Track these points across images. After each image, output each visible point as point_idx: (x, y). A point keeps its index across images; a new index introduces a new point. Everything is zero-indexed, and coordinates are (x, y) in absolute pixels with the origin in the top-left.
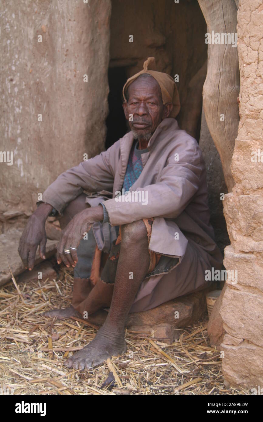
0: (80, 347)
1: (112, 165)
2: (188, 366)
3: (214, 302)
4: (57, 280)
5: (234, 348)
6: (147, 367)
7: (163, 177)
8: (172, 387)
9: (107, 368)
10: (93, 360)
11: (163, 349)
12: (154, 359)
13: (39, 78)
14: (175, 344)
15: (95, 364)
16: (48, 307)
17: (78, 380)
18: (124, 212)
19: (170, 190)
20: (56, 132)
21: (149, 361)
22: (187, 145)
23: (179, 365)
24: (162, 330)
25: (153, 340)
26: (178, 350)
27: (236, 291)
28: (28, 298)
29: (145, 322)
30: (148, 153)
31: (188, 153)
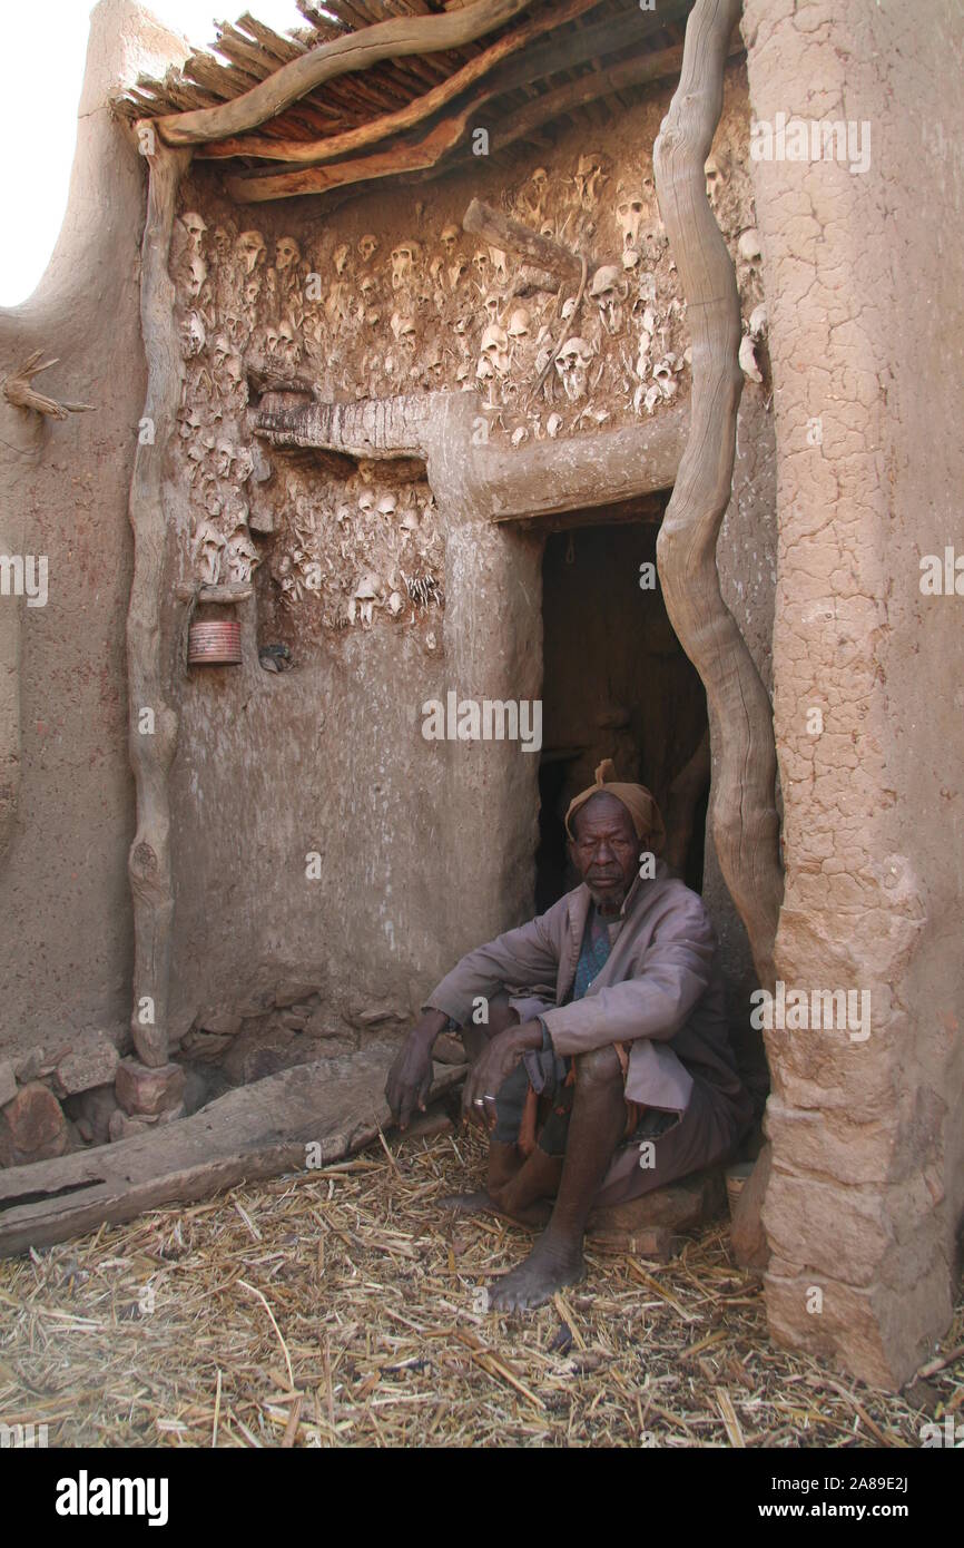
0: (504, 1269)
1: (554, 939)
2: (699, 1306)
3: (740, 1185)
4: (454, 1138)
5: (789, 1282)
6: (627, 1308)
7: (646, 966)
8: (675, 1350)
9: (555, 1311)
10: (529, 1294)
11: (653, 1274)
12: (638, 1293)
13: (424, 786)
14: (675, 1265)
15: (534, 1303)
16: (442, 1188)
17: (505, 1332)
18: (579, 1032)
19: (659, 989)
20: (452, 875)
21: (629, 1297)
22: (687, 909)
23: (683, 1304)
24: (650, 1239)
25: (635, 1258)
26: (681, 1274)
27: (789, 1179)
28: (407, 1171)
29: (619, 1224)
30: (620, 923)
31: (689, 923)
